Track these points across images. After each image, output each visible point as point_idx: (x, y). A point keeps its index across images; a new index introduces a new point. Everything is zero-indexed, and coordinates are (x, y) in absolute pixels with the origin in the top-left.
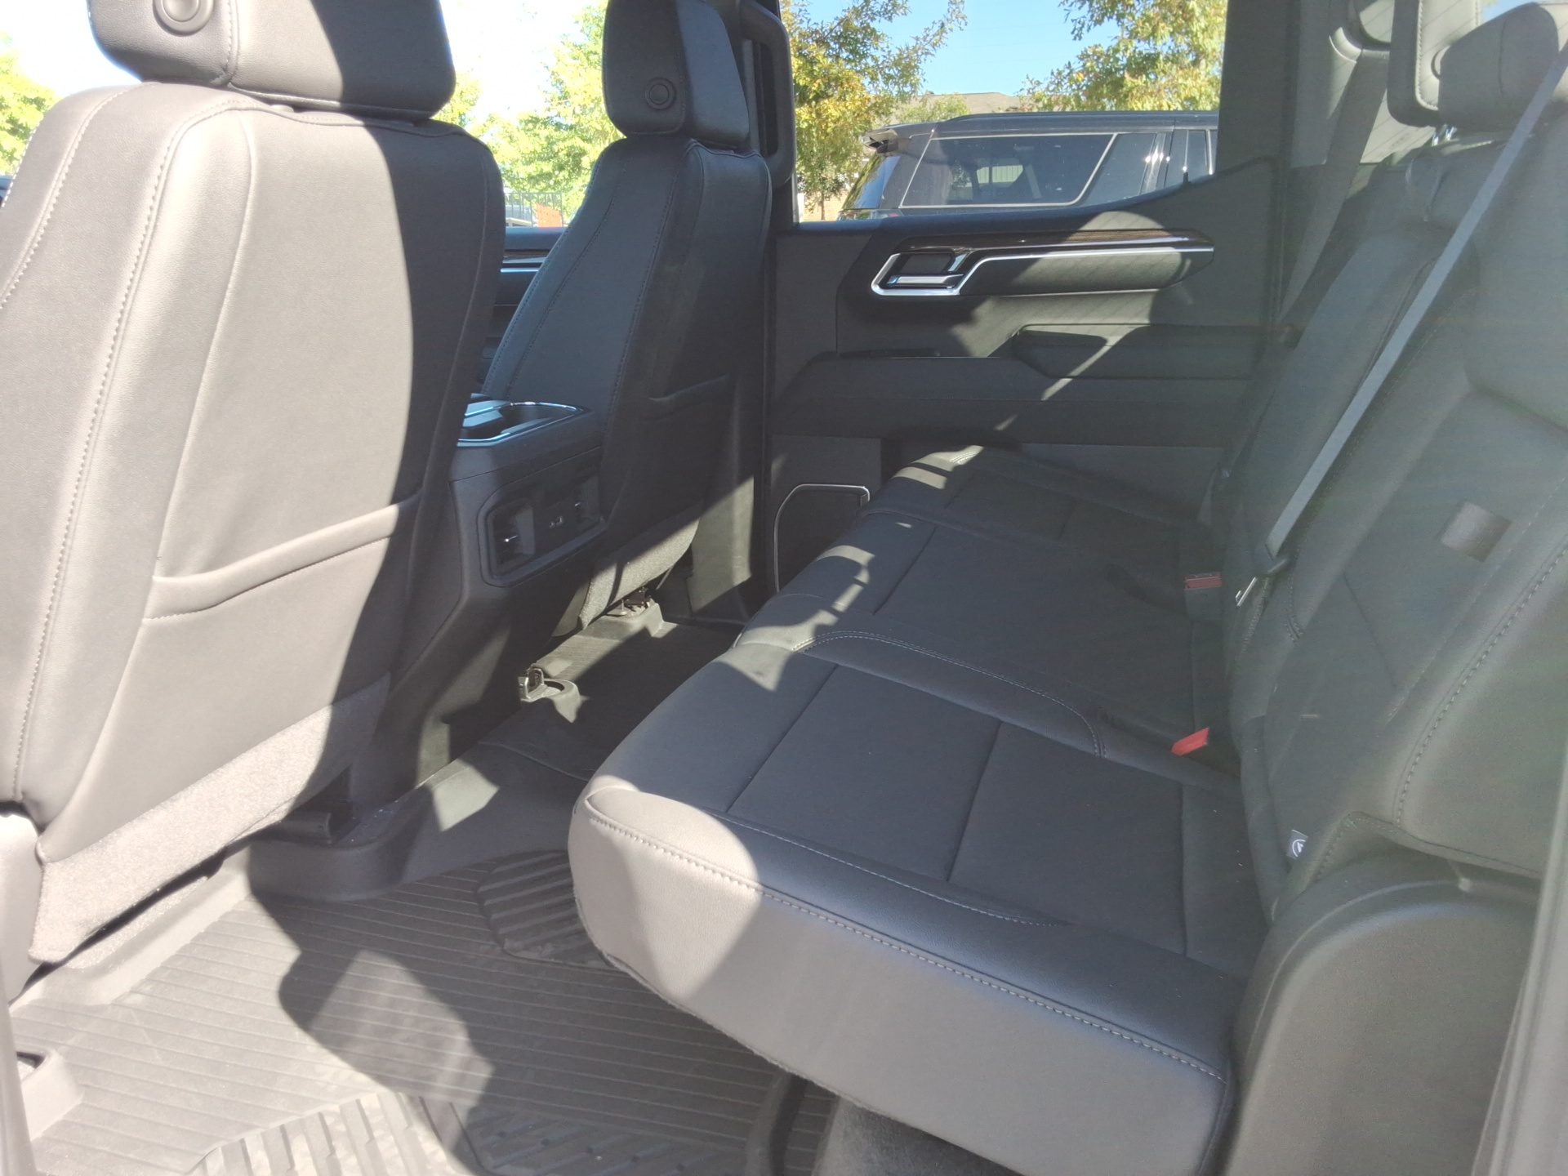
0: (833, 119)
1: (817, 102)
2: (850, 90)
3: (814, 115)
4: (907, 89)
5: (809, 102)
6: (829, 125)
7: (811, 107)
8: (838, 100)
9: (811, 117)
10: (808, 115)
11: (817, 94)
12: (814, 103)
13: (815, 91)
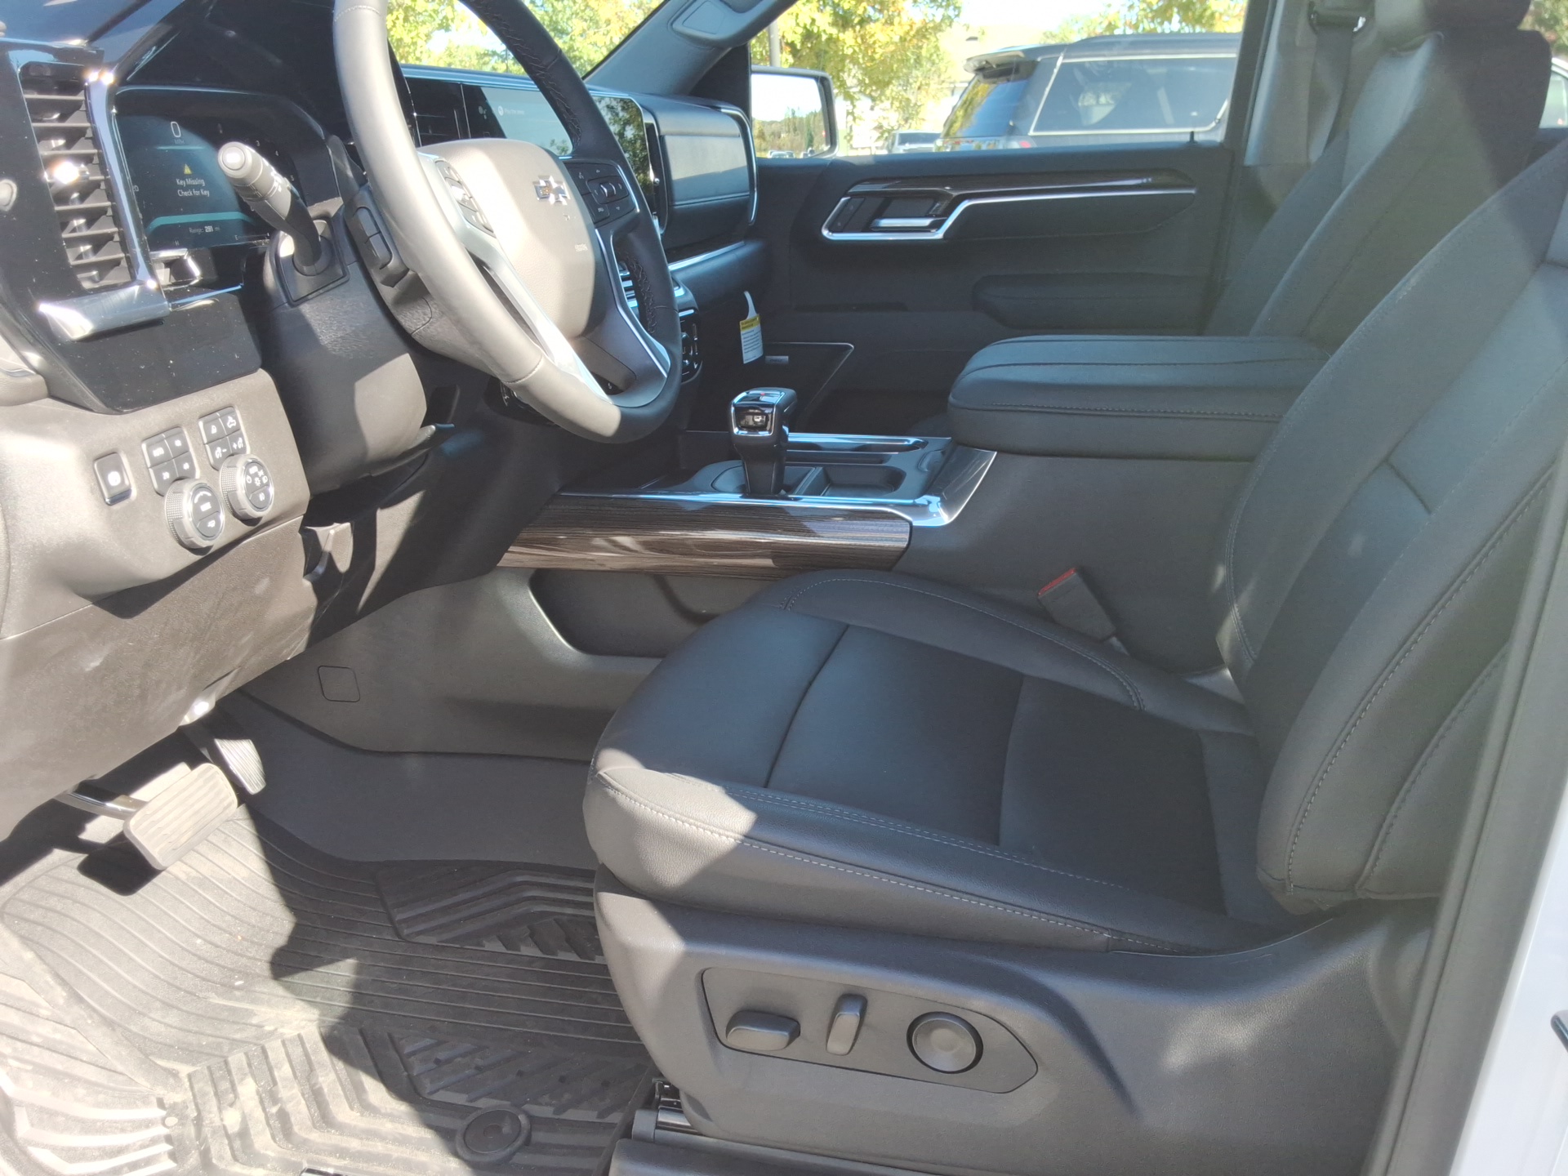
0: (880, 44)
1: (861, 27)
2: (896, 14)
3: (859, 40)
4: (951, 12)
5: (853, 27)
6: (877, 50)
7: (855, 31)
8: (884, 25)
9: (856, 42)
10: (854, 40)
11: (862, 18)
12: (858, 28)
13: (860, 15)
